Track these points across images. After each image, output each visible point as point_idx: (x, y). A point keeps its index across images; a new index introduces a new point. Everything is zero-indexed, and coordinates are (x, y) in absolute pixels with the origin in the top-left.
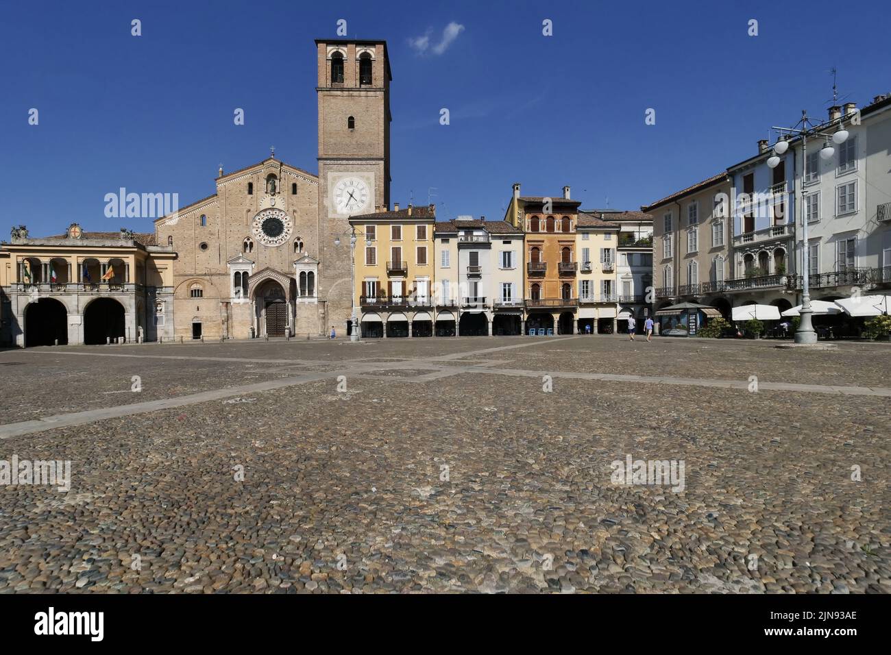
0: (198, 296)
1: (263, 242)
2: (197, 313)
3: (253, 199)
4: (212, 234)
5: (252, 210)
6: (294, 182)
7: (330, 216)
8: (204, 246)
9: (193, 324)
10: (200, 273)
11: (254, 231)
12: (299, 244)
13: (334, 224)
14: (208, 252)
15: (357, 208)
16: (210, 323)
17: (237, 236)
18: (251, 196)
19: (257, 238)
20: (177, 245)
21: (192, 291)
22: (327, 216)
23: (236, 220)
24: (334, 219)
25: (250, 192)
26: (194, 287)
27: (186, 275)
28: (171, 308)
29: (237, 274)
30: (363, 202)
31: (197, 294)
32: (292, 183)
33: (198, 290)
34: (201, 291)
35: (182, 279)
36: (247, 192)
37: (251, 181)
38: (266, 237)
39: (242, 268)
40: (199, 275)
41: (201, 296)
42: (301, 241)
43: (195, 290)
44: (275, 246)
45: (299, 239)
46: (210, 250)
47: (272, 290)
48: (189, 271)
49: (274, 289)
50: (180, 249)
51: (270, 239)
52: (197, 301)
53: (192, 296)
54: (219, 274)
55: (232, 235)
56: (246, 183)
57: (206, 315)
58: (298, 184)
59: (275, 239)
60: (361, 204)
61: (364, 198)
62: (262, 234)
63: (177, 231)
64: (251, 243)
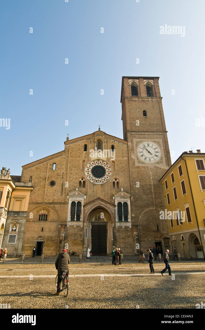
0: (44, 220)
1: (92, 181)
2: (41, 234)
3: (87, 154)
4: (59, 175)
5: (86, 160)
6: (112, 144)
7: (137, 164)
8: (53, 183)
9: (37, 242)
10: (47, 202)
11: (86, 174)
12: (116, 183)
13: (139, 170)
14: (55, 187)
15: (153, 159)
16: (50, 242)
17: (75, 177)
18: (85, 152)
19: (88, 178)
20: (34, 182)
21: (40, 215)
22: (135, 165)
23: (75, 167)
24: (139, 167)
25: (85, 150)
26: (42, 212)
27: (37, 203)
28: (23, 229)
29: (73, 203)
30: (156, 156)
31: (43, 218)
32: (111, 145)
33: (44, 215)
34: (47, 215)
35: (34, 206)
36: (83, 150)
37: (86, 143)
38: (94, 178)
39: (77, 200)
40: (46, 203)
41: (46, 220)
42: (118, 180)
43: (42, 215)
44: (100, 184)
45: (116, 180)
46: (56, 186)
47: (96, 216)
48: (40, 200)
49: (98, 215)
50: (36, 185)
51: (97, 179)
52: (43, 224)
53: (39, 220)
54: (61, 203)
55: (72, 176)
56: (83, 144)
57: (48, 235)
58: (115, 145)
59: (100, 179)
60: (155, 157)
61: (157, 154)
62: (91, 176)
63: (36, 173)
64: (84, 182)
